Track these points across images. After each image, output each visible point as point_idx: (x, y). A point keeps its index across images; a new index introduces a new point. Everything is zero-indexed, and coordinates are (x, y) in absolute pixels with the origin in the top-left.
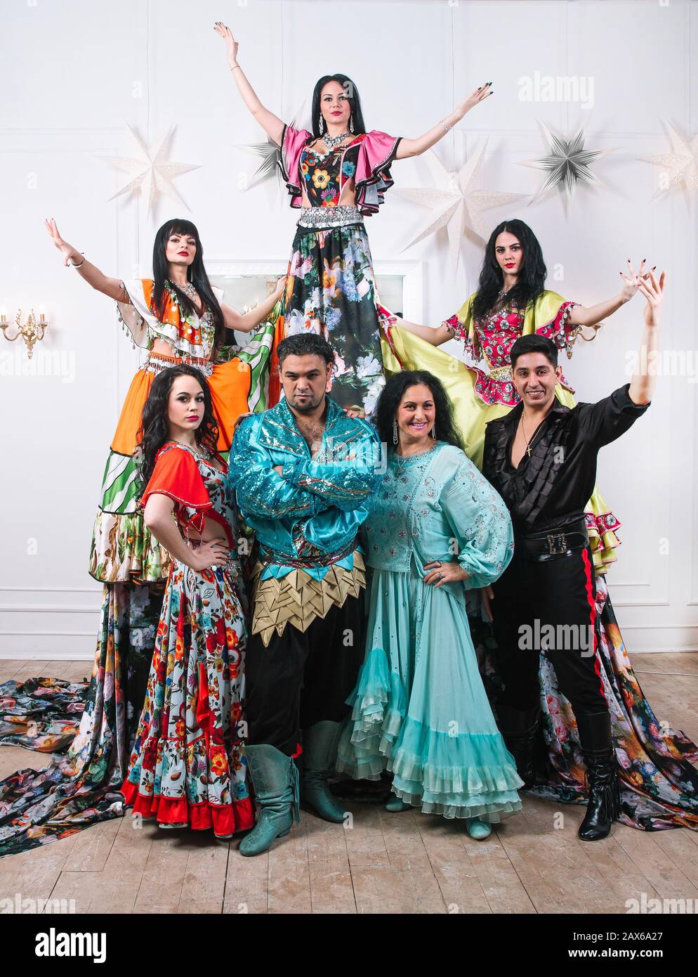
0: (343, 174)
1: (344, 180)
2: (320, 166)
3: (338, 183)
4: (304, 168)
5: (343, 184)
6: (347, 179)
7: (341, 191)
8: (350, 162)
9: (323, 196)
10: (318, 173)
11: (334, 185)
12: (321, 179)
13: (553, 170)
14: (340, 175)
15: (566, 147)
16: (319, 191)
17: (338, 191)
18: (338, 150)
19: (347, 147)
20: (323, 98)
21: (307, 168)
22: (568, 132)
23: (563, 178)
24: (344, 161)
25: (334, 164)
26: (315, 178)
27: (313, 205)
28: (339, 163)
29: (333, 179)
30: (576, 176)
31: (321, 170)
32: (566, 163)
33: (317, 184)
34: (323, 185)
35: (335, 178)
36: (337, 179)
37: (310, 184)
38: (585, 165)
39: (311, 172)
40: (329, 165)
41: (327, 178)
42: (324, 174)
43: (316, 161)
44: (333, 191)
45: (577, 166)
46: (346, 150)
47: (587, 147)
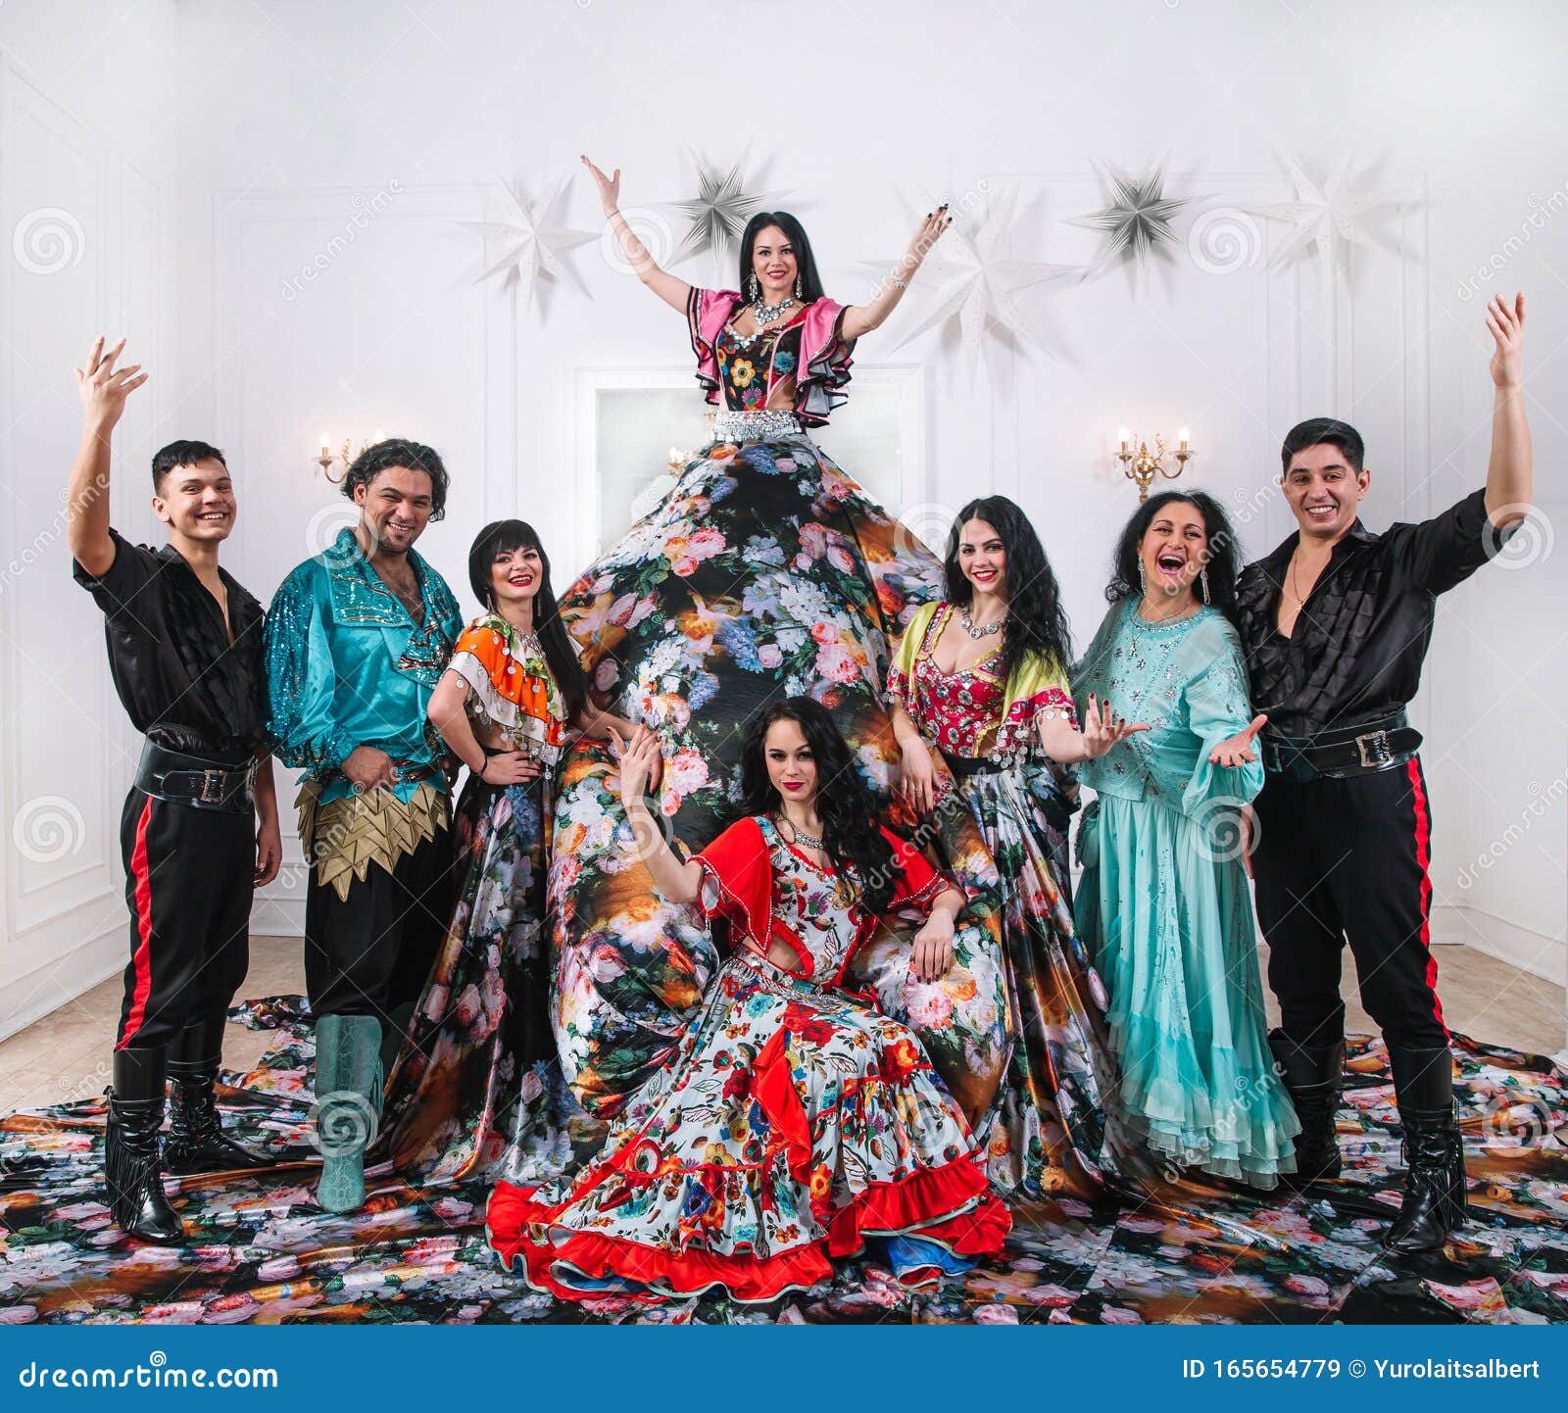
0: (774, 369)
1: (775, 378)
2: (743, 354)
3: (766, 382)
4: (721, 356)
5: (772, 385)
6: (779, 377)
7: (769, 393)
8: (786, 351)
9: (744, 398)
10: (739, 364)
11: (760, 383)
12: (742, 373)
13: (1116, 229)
14: (770, 371)
15: (1136, 196)
16: (740, 390)
17: (765, 392)
18: (770, 333)
19: (785, 327)
20: (757, 251)
21: (725, 356)
22: (1136, 173)
23: (1131, 241)
24: (777, 351)
25: (762, 354)
26: (735, 371)
27: (731, 409)
28: (769, 353)
29: (759, 376)
30: (1151, 237)
31: (744, 360)
32: (1135, 220)
33: (738, 381)
34: (744, 382)
35: (762, 374)
36: (765, 376)
37: (729, 381)
38: (1164, 221)
39: (730, 363)
40: (756, 355)
41: (750, 373)
42: (747, 366)
43: (737, 347)
44: (758, 391)
45: (1152, 223)
46: (781, 334)
47: (1167, 193)
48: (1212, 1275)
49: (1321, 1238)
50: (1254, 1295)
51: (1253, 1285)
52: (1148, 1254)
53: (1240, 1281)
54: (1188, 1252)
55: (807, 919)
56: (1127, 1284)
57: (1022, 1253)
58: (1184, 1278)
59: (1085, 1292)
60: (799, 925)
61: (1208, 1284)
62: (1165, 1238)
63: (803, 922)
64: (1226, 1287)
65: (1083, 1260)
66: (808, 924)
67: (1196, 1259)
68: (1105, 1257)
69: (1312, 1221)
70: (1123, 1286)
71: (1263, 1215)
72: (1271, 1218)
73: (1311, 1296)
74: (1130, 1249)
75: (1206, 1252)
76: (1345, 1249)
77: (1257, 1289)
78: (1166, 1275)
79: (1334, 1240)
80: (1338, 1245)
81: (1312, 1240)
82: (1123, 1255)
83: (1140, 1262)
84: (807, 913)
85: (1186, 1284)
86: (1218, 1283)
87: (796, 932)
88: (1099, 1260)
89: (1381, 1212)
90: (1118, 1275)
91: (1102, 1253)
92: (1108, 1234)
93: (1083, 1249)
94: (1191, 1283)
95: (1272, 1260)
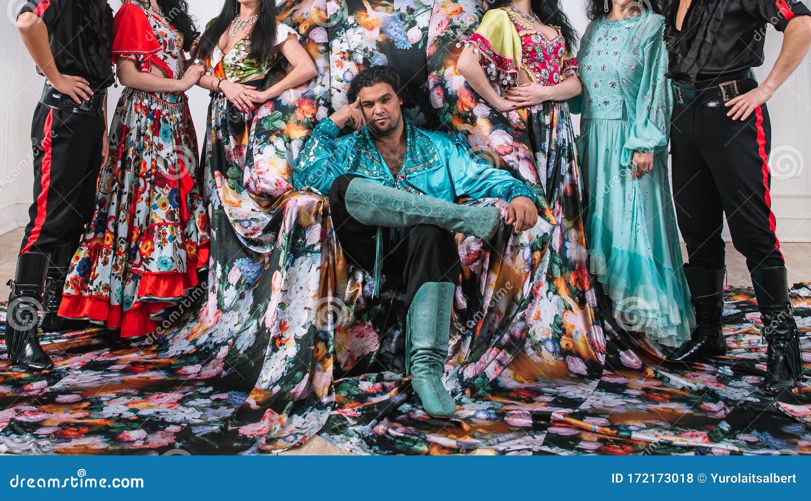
48: (657, 403)
49: (723, 385)
50: (680, 412)
51: (681, 407)
52: (619, 393)
53: (673, 406)
54: (642, 392)
55: (168, 53)
56: (604, 406)
57: (541, 393)
58: (639, 404)
59: (577, 411)
60: (164, 56)
61: (652, 407)
62: (629, 386)
63: (165, 54)
64: (663, 408)
65: (578, 396)
66: (168, 56)
67: (647, 395)
68: (592, 394)
69: (718, 378)
70: (602, 407)
71: (689, 374)
72: (694, 376)
73: (715, 412)
74: (607, 391)
75: (654, 392)
76: (736, 390)
77: (683, 409)
78: (628, 403)
79: (730, 386)
80: (732, 389)
81: (717, 386)
82: (604, 393)
83: (613, 397)
84: (167, 50)
85: (640, 407)
86: (660, 406)
87: (163, 60)
88: (589, 396)
89: (758, 373)
90: (600, 403)
91: (591, 393)
92: (595, 383)
93: (579, 391)
94: (642, 407)
95: (693, 396)
